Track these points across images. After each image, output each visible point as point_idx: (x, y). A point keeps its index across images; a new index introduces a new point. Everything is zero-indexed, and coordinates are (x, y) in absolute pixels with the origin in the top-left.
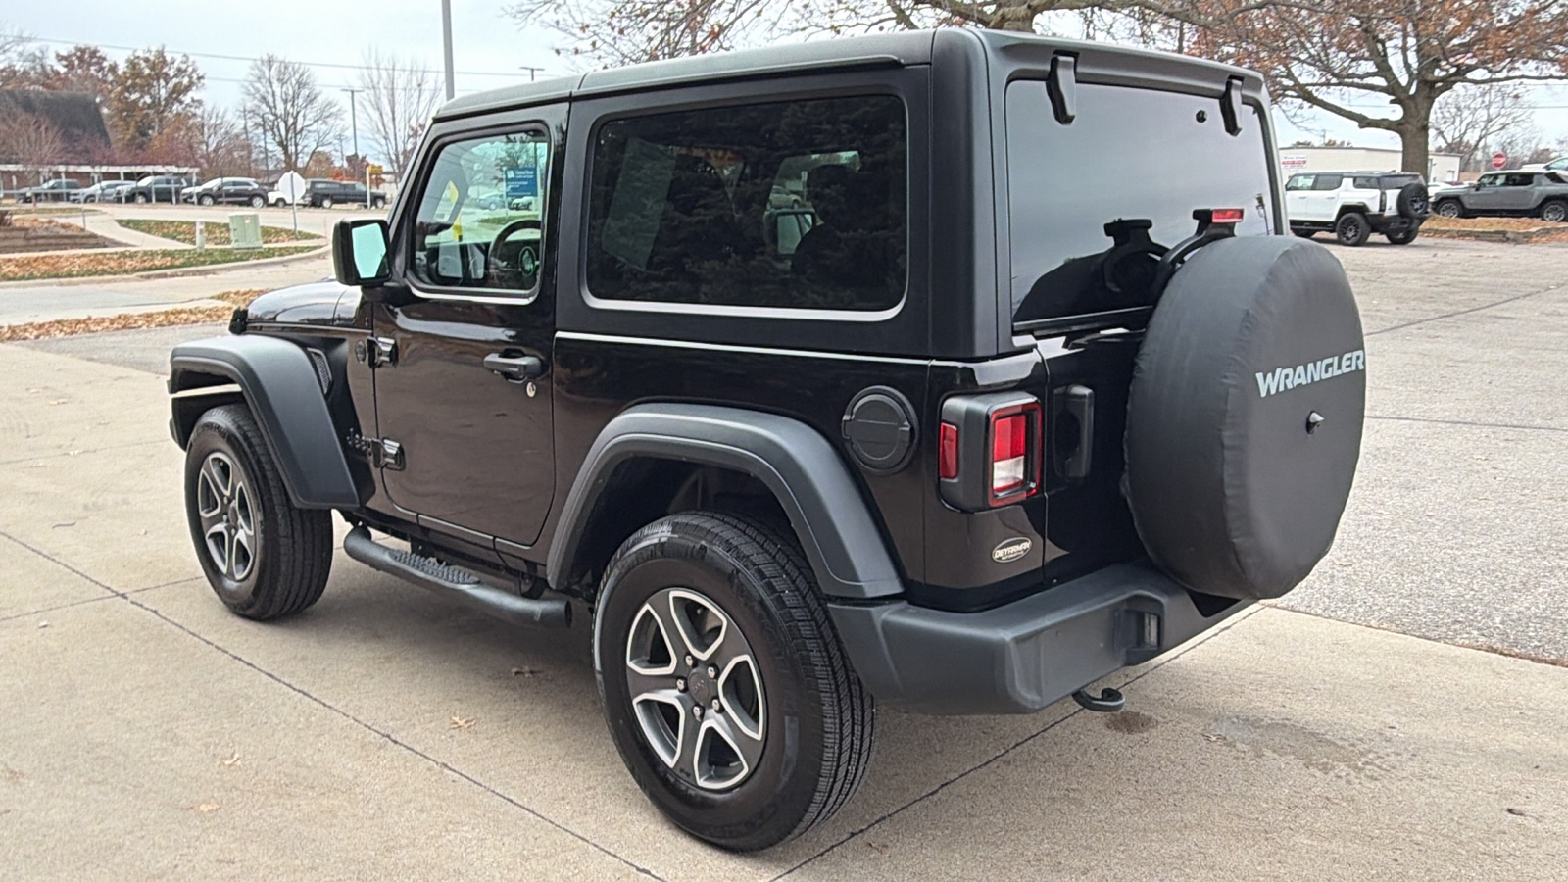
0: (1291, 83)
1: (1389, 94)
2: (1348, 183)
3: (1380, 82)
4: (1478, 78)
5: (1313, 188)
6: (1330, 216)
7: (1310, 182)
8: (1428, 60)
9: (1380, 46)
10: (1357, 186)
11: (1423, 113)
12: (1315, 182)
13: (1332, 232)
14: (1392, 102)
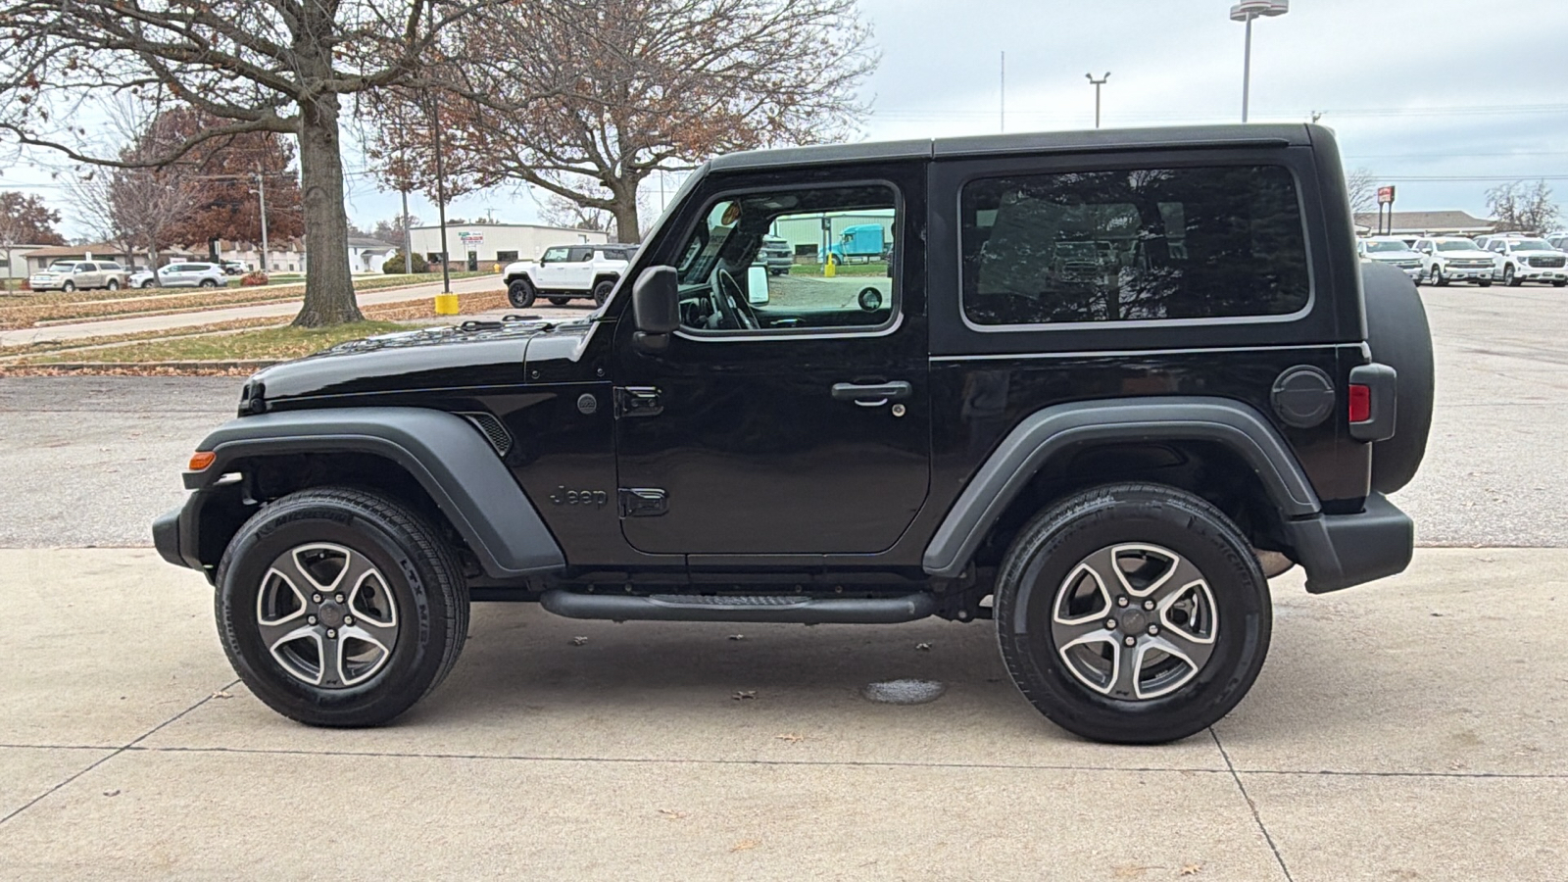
0: (516, 164)
1: (599, 178)
2: (599, 255)
3: (591, 166)
4: (672, 166)
5: (569, 259)
6: (588, 284)
7: (565, 254)
8: (628, 149)
9: (588, 135)
10: (607, 257)
11: (630, 194)
12: (569, 255)
13: (589, 298)
14: (602, 184)
